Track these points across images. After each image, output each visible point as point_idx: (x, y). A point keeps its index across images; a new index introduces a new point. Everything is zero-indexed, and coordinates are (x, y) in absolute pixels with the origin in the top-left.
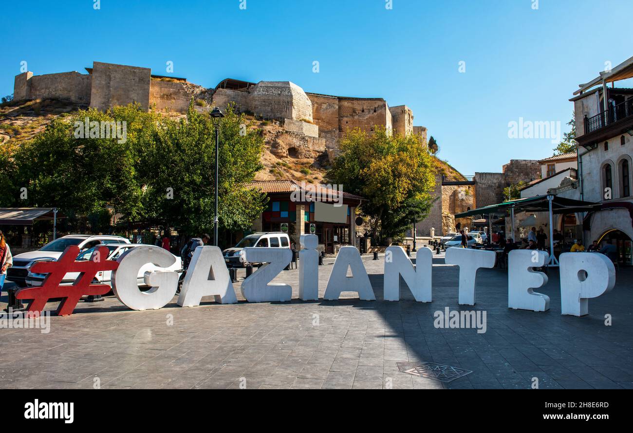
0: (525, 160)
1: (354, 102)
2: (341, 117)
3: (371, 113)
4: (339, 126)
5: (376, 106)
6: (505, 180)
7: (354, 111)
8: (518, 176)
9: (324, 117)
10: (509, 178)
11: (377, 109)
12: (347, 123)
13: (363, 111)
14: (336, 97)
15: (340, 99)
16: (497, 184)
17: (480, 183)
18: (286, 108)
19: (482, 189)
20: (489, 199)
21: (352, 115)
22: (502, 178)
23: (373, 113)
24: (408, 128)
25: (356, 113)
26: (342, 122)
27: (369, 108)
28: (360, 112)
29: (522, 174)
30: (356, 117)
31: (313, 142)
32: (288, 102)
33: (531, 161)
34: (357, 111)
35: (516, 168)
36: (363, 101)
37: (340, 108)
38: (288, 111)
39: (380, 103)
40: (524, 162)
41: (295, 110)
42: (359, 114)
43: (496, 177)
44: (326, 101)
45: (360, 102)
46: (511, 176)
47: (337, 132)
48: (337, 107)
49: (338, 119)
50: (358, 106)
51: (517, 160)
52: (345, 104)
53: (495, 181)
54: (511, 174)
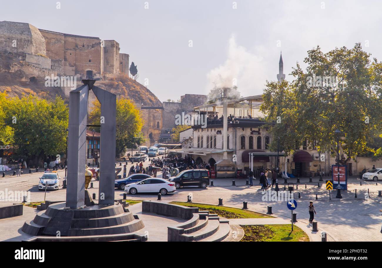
0: (194, 95)
1: (77, 39)
2: (67, 49)
3: (90, 48)
4: (65, 56)
5: (94, 43)
6: (181, 107)
7: (77, 46)
8: (189, 105)
9: (53, 49)
10: (184, 106)
11: (94, 46)
12: (71, 54)
13: (83, 46)
14: (62, 33)
15: (66, 35)
16: (176, 110)
17: (166, 109)
18: (26, 45)
19: (167, 113)
20: (171, 120)
21: (75, 49)
22: (179, 106)
23: (91, 48)
24: (116, 58)
25: (78, 47)
26: (66, 53)
27: (88, 44)
28: (81, 47)
29: (192, 104)
30: (78, 51)
31: (49, 73)
32: (28, 41)
33: (197, 95)
34: (78, 46)
35: (188, 100)
36: (84, 39)
37: (65, 42)
38: (28, 48)
39: (97, 41)
40: (193, 96)
41: (34, 47)
42: (80, 49)
43: (175, 105)
44: (55, 37)
45: (82, 39)
46: (185, 105)
47: (63, 61)
48: (63, 42)
49: (64, 51)
50: (80, 43)
51: (189, 95)
52: (70, 39)
53: (175, 108)
54: (185, 104)
